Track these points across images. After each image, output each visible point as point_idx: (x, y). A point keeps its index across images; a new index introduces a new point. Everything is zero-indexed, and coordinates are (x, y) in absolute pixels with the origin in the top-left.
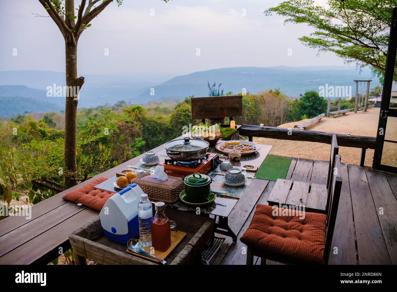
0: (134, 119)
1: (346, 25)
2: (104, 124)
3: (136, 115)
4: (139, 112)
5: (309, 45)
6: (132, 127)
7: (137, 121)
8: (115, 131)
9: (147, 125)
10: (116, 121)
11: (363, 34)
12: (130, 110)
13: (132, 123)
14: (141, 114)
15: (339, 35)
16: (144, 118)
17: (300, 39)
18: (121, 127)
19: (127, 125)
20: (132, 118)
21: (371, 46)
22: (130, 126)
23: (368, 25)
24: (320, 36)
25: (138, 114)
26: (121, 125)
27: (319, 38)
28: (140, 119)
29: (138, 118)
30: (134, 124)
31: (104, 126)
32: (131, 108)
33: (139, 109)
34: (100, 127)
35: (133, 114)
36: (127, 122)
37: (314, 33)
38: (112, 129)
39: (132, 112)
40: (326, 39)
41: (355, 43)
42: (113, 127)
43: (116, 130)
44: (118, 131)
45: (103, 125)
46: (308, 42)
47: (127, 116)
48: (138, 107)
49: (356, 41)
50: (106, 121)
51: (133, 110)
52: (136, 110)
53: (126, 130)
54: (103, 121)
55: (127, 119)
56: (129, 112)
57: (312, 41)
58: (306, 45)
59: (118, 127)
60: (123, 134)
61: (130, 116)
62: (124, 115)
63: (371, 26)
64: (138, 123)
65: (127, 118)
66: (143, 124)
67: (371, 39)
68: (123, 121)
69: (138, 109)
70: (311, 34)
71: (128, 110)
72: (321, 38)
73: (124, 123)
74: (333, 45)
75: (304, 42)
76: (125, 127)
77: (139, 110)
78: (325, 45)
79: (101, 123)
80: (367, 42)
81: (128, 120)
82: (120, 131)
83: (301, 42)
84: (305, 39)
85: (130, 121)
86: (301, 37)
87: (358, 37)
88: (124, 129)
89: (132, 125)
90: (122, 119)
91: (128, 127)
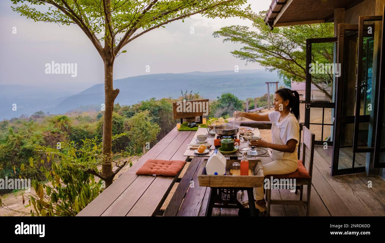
0: (60, 129)
1: (271, 44)
2: (28, 136)
3: (63, 125)
4: (65, 121)
5: (239, 57)
6: (59, 137)
7: (63, 131)
8: (40, 142)
9: (74, 134)
10: (42, 132)
11: (282, 51)
12: (56, 120)
13: (59, 133)
14: (67, 124)
15: (266, 51)
16: (70, 128)
17: (232, 53)
18: (47, 138)
19: (53, 135)
20: (58, 128)
21: (287, 58)
22: (57, 136)
23: (286, 45)
24: (247, 50)
25: (64, 124)
26: (47, 136)
27: (247, 52)
28: (66, 128)
29: (64, 128)
30: (61, 134)
31: (28, 138)
32: (57, 118)
33: (65, 118)
34: (24, 140)
35: (59, 124)
36: (53, 133)
37: (243, 48)
38: (38, 140)
39: (58, 122)
40: (251, 52)
41: (276, 56)
42: (38, 139)
43: (42, 142)
44: (45, 142)
45: (26, 137)
46: (238, 55)
47: (53, 126)
48: (63, 117)
49: (277, 55)
50: (30, 133)
51: (59, 120)
52: (62, 120)
53: (52, 140)
54: (27, 133)
55: (53, 130)
56: (54, 122)
57: (242, 54)
58: (237, 57)
59: (44, 138)
60: (50, 145)
61: (55, 127)
62: (49, 125)
63: (288, 45)
64: (65, 133)
65: (52, 128)
66: (70, 134)
67: (288, 54)
68: (49, 132)
69: (63, 118)
70: (241, 49)
71: (53, 121)
72: (249, 52)
73: (50, 134)
74: (257, 57)
75: (235, 55)
76: (52, 138)
77: (65, 120)
78: (252, 57)
79: (25, 135)
80: (284, 56)
81: (55, 130)
82: (47, 142)
83: (233, 54)
84: (236, 52)
85: (56, 132)
86: (233, 51)
87: (279, 53)
88: (50, 139)
89: (59, 135)
90: (48, 129)
91: (54, 137)
